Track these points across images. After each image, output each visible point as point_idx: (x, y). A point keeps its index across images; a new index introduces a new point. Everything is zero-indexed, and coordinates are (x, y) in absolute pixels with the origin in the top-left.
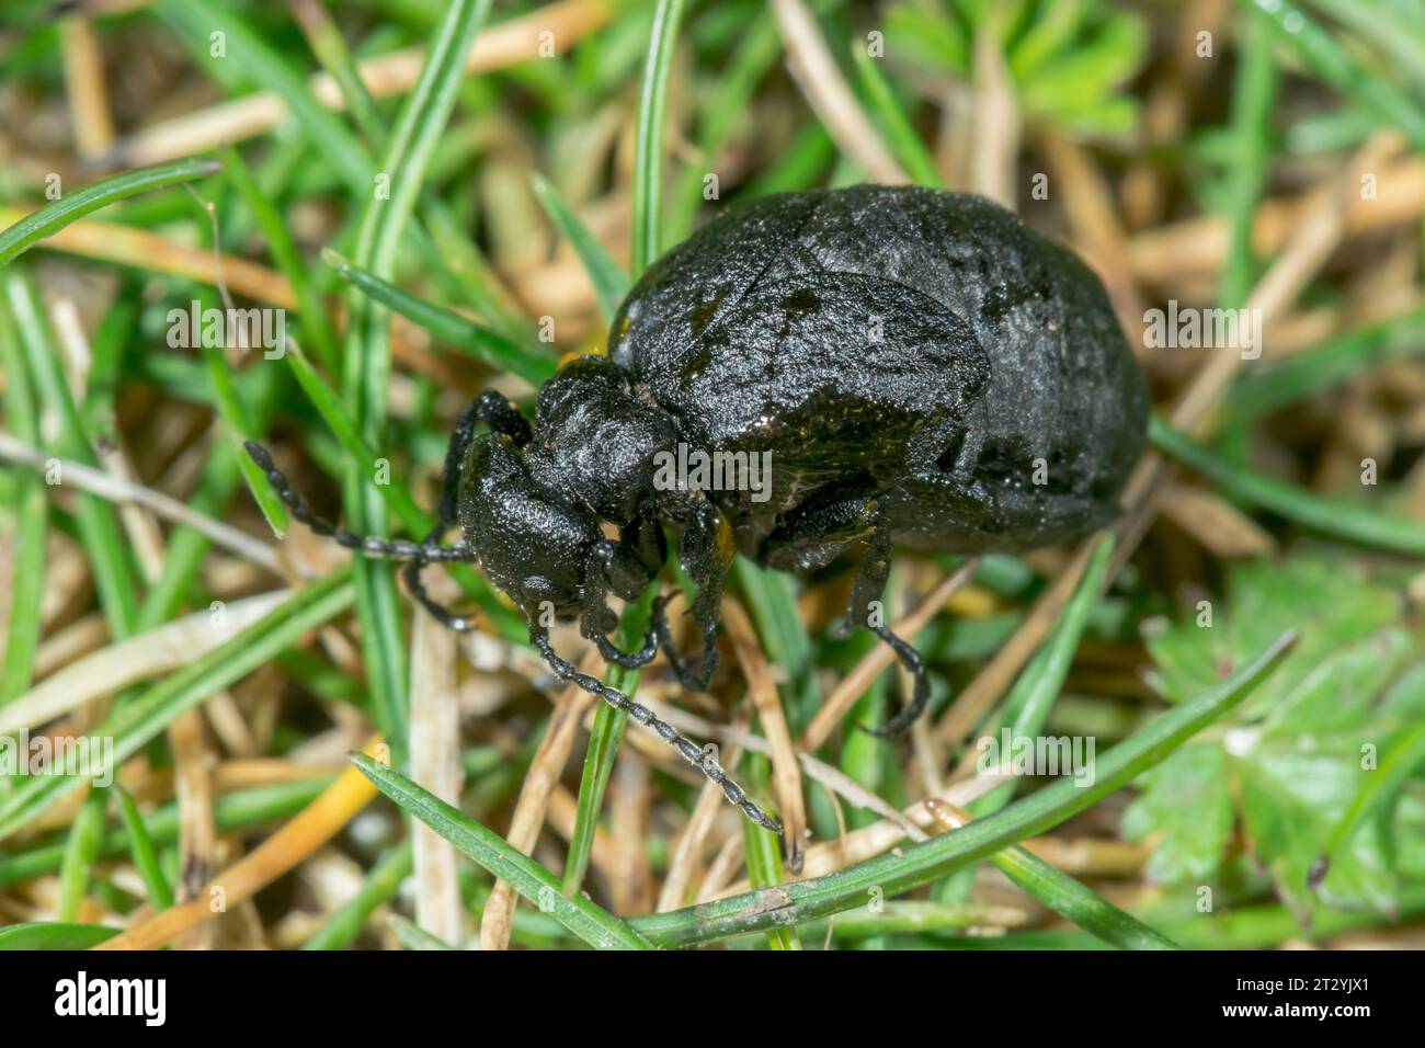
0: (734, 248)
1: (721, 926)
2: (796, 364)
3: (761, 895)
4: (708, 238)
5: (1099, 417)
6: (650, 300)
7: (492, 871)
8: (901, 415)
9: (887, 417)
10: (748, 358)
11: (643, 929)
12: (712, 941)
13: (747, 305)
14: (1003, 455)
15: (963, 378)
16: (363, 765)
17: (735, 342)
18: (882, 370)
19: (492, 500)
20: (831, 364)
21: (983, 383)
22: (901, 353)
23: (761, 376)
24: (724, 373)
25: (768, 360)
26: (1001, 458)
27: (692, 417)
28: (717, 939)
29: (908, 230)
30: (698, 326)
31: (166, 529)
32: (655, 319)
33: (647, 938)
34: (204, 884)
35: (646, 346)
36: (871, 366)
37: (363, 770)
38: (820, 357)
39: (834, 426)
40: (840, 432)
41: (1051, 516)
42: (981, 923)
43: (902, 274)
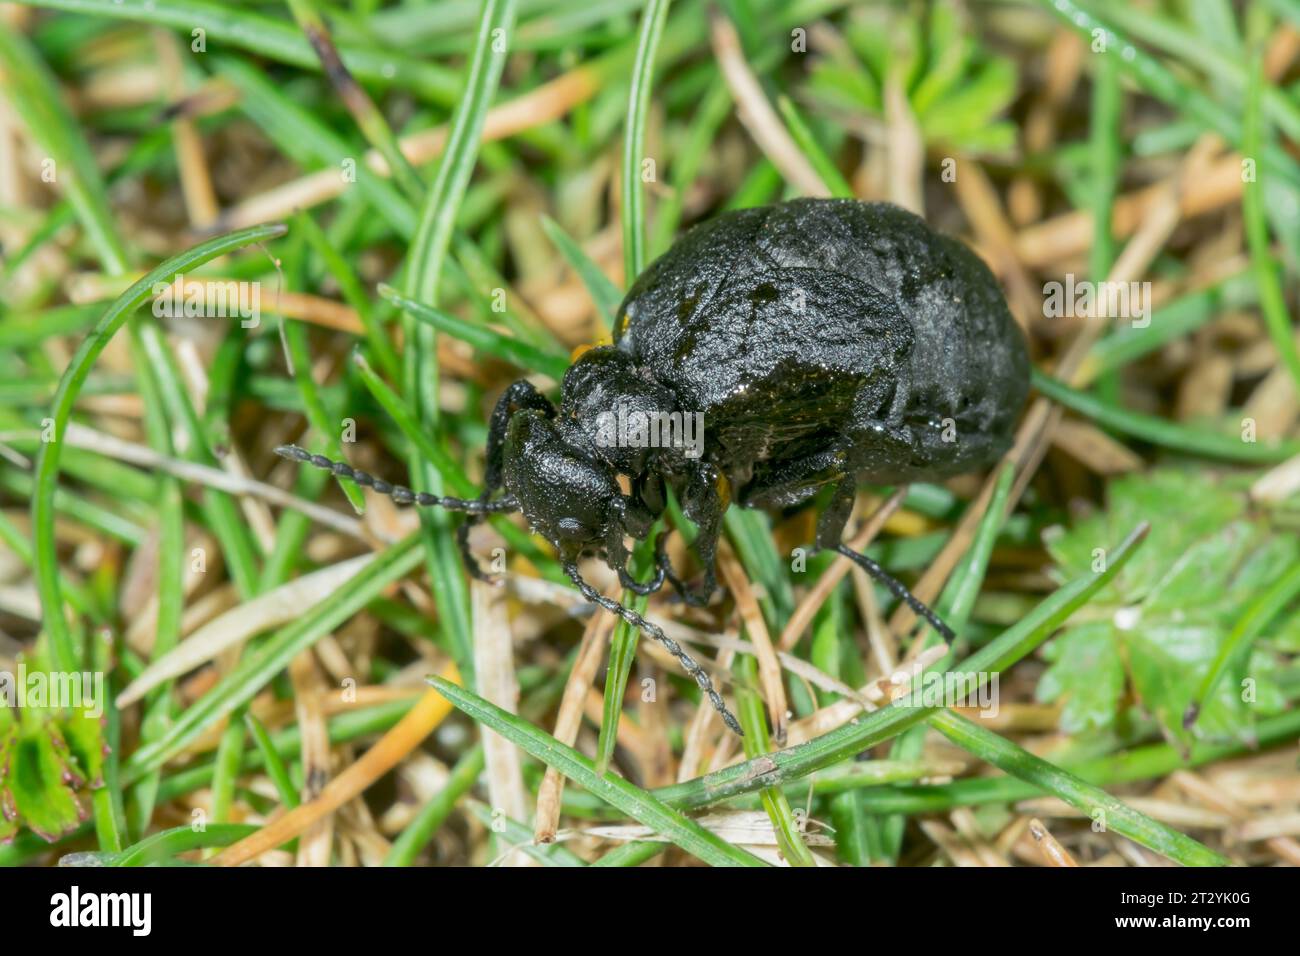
0: (707, 254)
1: (724, 791)
2: (764, 342)
3: (753, 763)
4: (684, 249)
5: (996, 369)
6: (644, 301)
7: (544, 761)
8: (847, 376)
9: (837, 379)
10: (725, 340)
11: (665, 797)
12: (717, 803)
13: (722, 299)
14: (925, 401)
15: (894, 345)
16: (437, 685)
17: (713, 328)
18: (831, 343)
19: (534, 459)
20: (791, 340)
21: (909, 348)
22: (844, 328)
23: (736, 354)
24: (707, 353)
25: (742, 341)
26: (924, 404)
27: (685, 389)
28: (722, 800)
29: (841, 230)
30: (684, 318)
31: (276, 512)
32: (650, 315)
33: (668, 804)
34: (323, 785)
35: (644, 336)
36: (822, 339)
37: (438, 689)
38: (781, 335)
39: (796, 389)
40: (802, 393)
41: (962, 450)
42: (931, 774)
43: (839, 264)
